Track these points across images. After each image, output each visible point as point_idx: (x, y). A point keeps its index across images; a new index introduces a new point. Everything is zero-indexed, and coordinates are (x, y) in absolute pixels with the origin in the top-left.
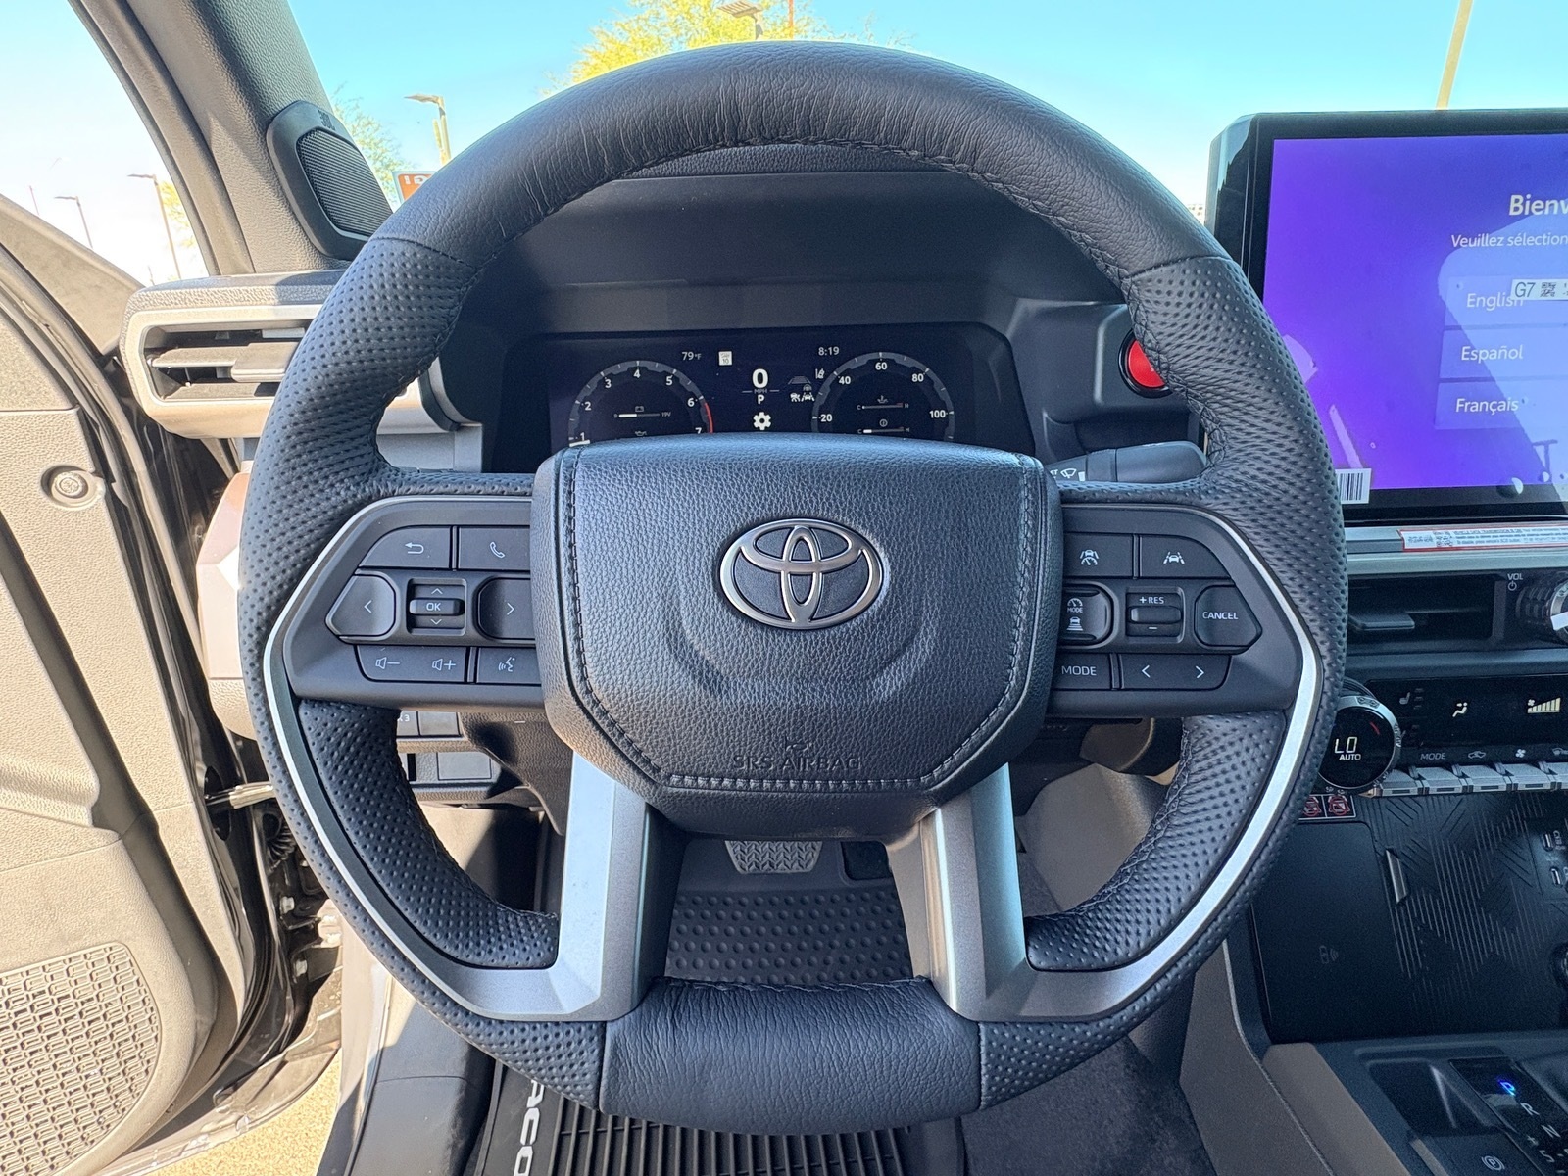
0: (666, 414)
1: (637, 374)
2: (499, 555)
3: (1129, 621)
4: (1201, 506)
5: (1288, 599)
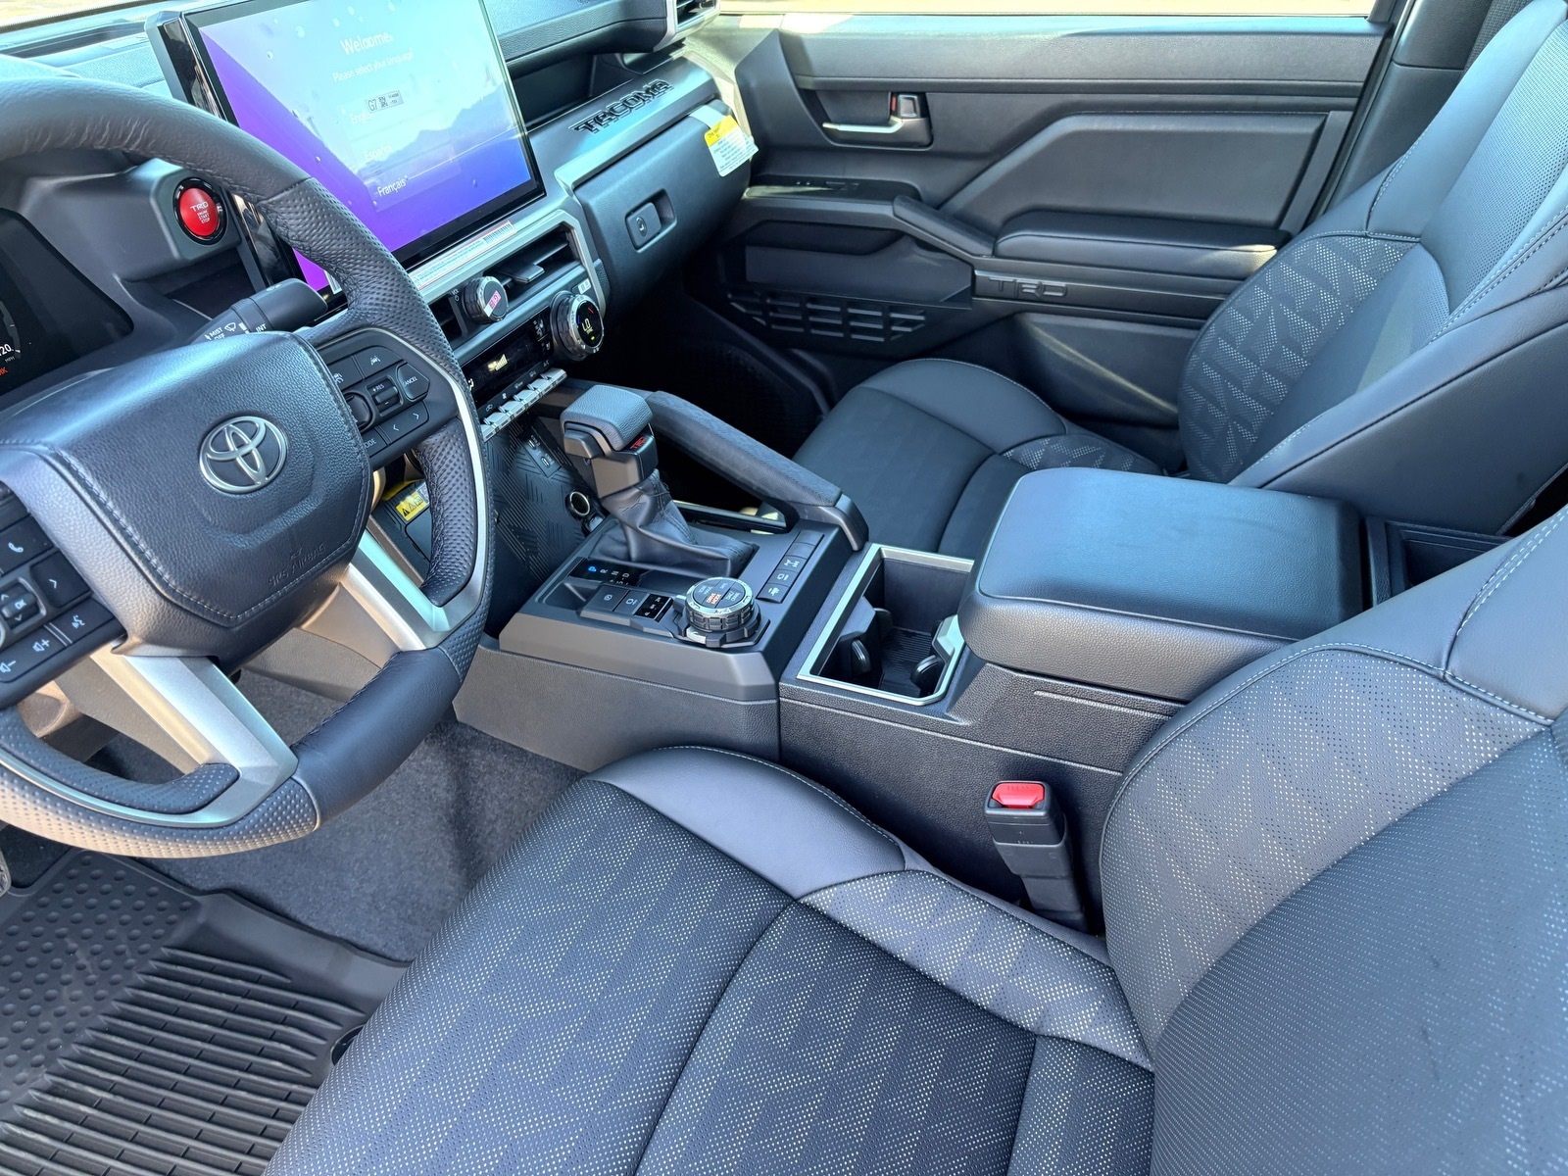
2: (20, 550)
3: (377, 404)
4: (369, 325)
5: (431, 359)
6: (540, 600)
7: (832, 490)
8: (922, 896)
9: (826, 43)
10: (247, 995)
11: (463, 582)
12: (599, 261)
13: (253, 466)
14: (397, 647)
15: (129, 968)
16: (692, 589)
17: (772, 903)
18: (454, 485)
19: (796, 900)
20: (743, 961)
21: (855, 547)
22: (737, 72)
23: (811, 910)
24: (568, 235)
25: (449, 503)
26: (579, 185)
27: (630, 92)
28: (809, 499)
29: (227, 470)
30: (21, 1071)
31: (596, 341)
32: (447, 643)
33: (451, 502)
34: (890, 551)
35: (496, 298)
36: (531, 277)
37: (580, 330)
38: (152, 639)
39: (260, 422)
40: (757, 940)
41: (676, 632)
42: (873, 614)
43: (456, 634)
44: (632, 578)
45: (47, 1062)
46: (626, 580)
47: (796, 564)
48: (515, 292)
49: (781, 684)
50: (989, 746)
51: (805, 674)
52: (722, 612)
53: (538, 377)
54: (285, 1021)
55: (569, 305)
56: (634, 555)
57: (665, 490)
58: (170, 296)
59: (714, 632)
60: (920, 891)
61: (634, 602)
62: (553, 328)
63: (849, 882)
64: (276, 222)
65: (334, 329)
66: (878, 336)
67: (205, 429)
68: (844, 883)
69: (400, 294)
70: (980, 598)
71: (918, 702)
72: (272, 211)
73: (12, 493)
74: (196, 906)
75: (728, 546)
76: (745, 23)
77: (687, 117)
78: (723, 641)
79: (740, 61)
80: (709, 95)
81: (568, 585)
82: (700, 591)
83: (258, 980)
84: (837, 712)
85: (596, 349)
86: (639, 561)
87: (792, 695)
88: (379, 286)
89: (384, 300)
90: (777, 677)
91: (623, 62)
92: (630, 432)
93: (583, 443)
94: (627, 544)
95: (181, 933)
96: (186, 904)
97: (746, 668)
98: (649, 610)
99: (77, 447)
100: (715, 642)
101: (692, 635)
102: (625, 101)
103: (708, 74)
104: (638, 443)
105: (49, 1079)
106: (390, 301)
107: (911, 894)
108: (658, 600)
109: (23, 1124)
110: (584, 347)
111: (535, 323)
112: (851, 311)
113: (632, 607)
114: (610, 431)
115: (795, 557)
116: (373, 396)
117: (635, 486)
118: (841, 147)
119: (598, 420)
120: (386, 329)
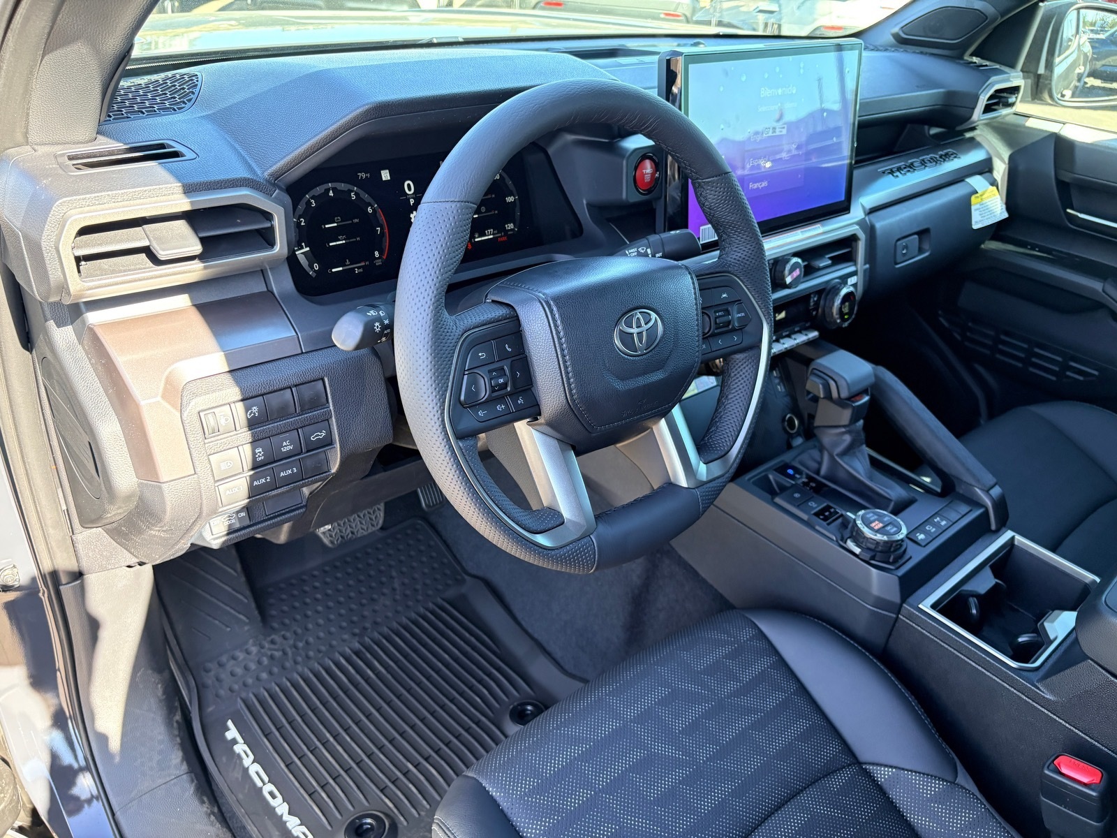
0: (356, 221)
1: (331, 194)
2: (509, 350)
3: (716, 323)
4: (729, 272)
5: (758, 304)
6: (749, 480)
7: (989, 479)
8: (962, 808)
9: (1092, 150)
10: (474, 648)
11: (723, 453)
12: (867, 266)
13: (641, 341)
14: (670, 479)
15: (418, 601)
16: (861, 513)
17: (842, 757)
18: (740, 389)
19: (860, 763)
20: (808, 787)
21: (993, 527)
22: (1011, 158)
23: (869, 776)
24: (854, 244)
25: (733, 399)
26: (873, 210)
27: (928, 155)
28: (967, 478)
29: (627, 338)
30: (345, 634)
31: (848, 319)
32: (700, 489)
33: (734, 399)
34: (1020, 540)
35: (797, 273)
36: (821, 265)
37: (841, 309)
38: (550, 424)
39: (654, 315)
40: (823, 777)
41: (839, 538)
42: (994, 583)
43: (708, 485)
44: (817, 488)
45: (361, 635)
46: (812, 488)
47: (943, 523)
48: (809, 271)
49: (904, 605)
50: (1063, 723)
51: (926, 606)
52: (879, 537)
53: (800, 332)
54: (489, 675)
55: (839, 290)
56: (824, 470)
57: (863, 436)
58: (609, 220)
59: (869, 549)
60: (962, 804)
61: (815, 506)
62: (822, 302)
63: (907, 770)
64: (701, 194)
65: (708, 269)
66: (1052, 375)
67: (624, 310)
68: (903, 769)
69: (755, 258)
70: (1103, 607)
71: (1013, 664)
72: (702, 187)
73: (517, 316)
74: (462, 582)
75: (895, 492)
76: (1031, 123)
77: (963, 180)
78: (873, 558)
79: (1016, 149)
80: (985, 168)
81: (771, 477)
82: (868, 516)
83: (483, 643)
84: (943, 644)
85: (846, 324)
86: (824, 477)
87: (911, 617)
88: (744, 249)
89: (744, 258)
90: (904, 597)
91: (929, 132)
92: (855, 389)
93: (821, 386)
94: (820, 463)
95: (451, 593)
96: (459, 577)
97: (880, 583)
98: (823, 515)
99: (560, 300)
100: (867, 556)
101: (851, 545)
102: (923, 160)
103: (988, 153)
104: (857, 398)
105: (357, 646)
106: (747, 260)
107: (954, 803)
108: (832, 510)
109: (338, 665)
110: (838, 321)
111: (812, 296)
112: (1037, 350)
113: (813, 508)
114: (842, 384)
115: (943, 518)
116: (716, 318)
117: (844, 426)
118: (1075, 230)
119: (837, 374)
120: (738, 278)
